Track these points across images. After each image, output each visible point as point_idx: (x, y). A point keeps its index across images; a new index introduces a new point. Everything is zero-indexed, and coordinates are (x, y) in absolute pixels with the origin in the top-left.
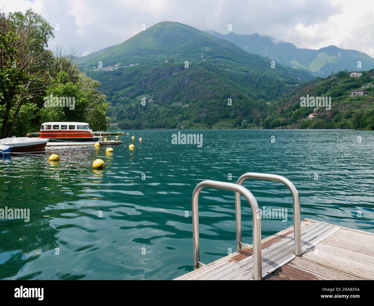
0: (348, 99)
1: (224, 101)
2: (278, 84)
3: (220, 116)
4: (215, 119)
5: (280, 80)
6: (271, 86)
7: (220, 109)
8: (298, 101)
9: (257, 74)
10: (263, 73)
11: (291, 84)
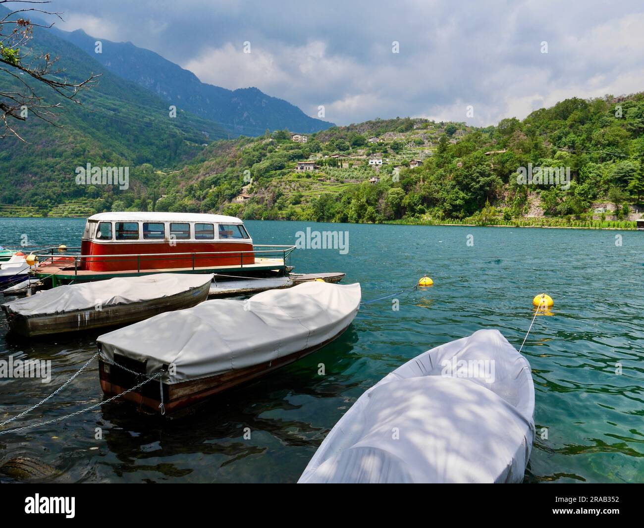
0: (294, 174)
1: (74, 161)
2: (173, 140)
3: (65, 192)
4: (55, 197)
5: (177, 133)
6: (161, 142)
7: (65, 178)
8: (215, 172)
9: (134, 117)
10: (146, 117)
11: (196, 142)
